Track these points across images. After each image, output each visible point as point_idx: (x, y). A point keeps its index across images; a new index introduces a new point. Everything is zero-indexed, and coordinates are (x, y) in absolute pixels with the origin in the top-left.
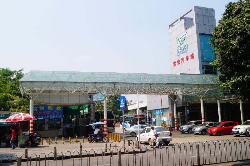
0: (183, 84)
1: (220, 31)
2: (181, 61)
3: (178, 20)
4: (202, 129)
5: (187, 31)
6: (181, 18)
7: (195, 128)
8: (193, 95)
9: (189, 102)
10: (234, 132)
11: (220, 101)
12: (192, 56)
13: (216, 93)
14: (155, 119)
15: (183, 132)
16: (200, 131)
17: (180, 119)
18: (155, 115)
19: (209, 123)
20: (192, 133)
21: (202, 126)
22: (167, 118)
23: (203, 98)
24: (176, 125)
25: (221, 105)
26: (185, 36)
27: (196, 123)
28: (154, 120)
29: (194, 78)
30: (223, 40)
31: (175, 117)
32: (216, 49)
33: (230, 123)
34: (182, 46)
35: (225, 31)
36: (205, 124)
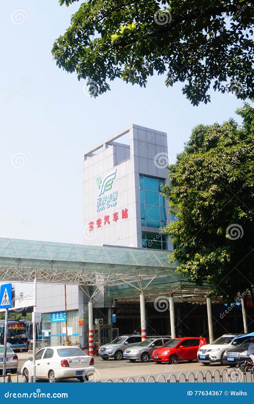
0: (112, 266)
1: (182, 174)
2: (103, 221)
3: (102, 146)
4: (143, 351)
5: (117, 167)
6: (108, 144)
7: (129, 349)
8: (124, 287)
9: (116, 300)
10: (201, 357)
11: (173, 299)
12: (125, 214)
13: (168, 285)
14: (50, 331)
15: (105, 358)
16: (138, 355)
17: (99, 331)
18: (50, 324)
19: (155, 340)
20: (123, 359)
21: (141, 345)
22: (74, 330)
23: (145, 292)
24: (90, 344)
25: (176, 305)
26: (113, 176)
27: (130, 341)
28: (46, 333)
29: (132, 255)
30: (187, 190)
31: (90, 328)
32: (173, 205)
33: (193, 340)
34: (107, 194)
35: (191, 173)
36: (146, 343)
